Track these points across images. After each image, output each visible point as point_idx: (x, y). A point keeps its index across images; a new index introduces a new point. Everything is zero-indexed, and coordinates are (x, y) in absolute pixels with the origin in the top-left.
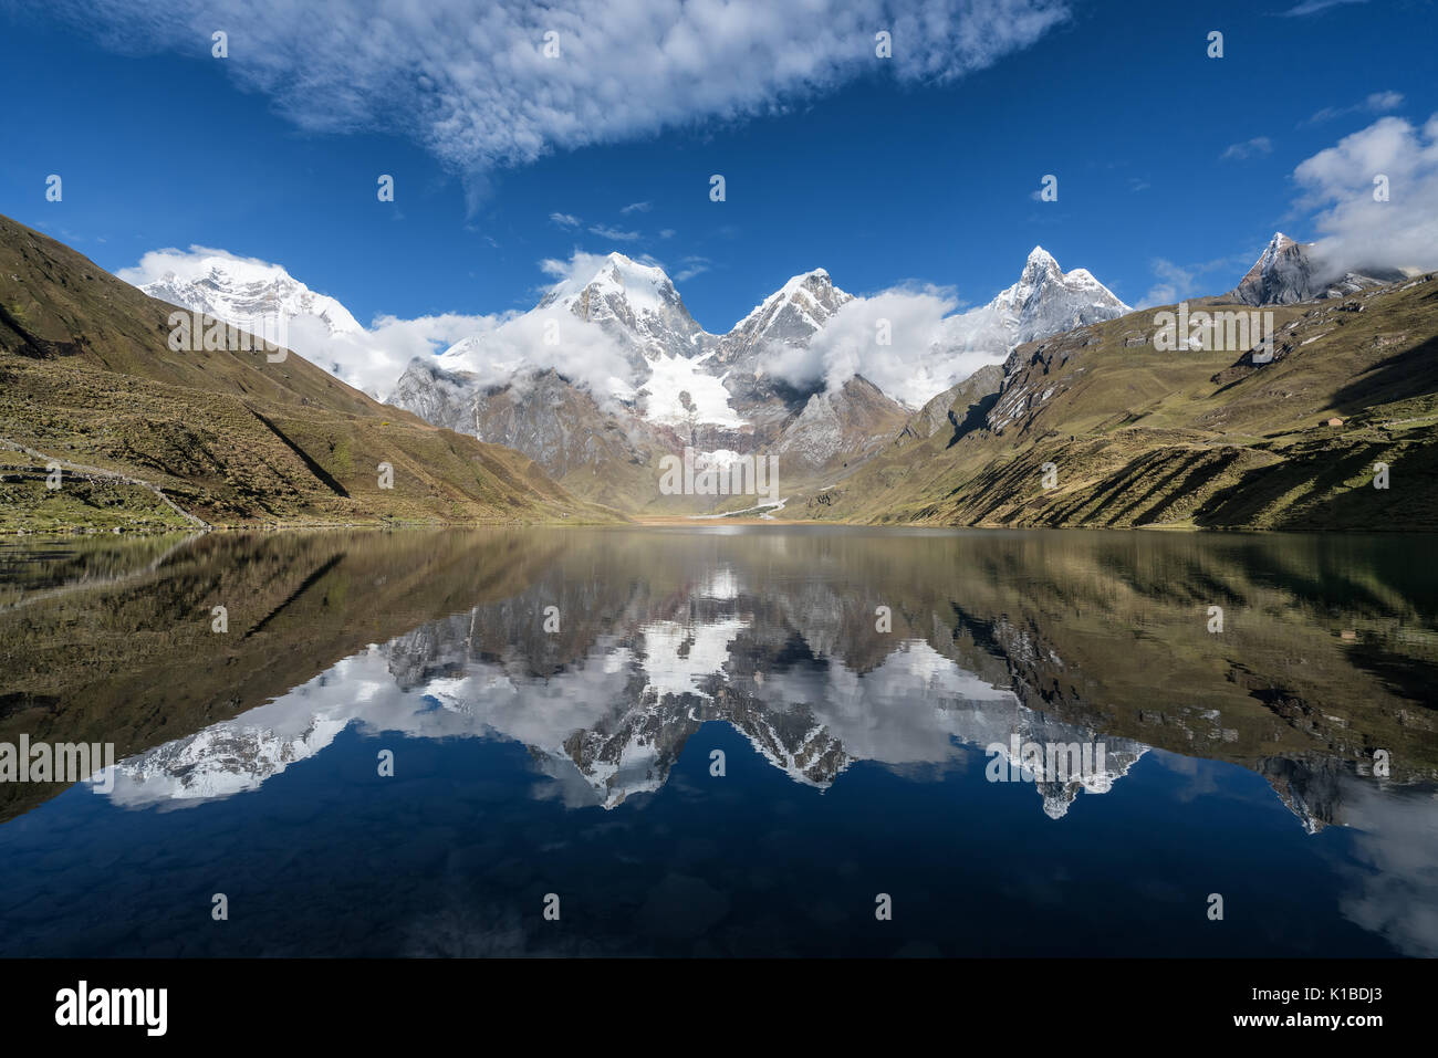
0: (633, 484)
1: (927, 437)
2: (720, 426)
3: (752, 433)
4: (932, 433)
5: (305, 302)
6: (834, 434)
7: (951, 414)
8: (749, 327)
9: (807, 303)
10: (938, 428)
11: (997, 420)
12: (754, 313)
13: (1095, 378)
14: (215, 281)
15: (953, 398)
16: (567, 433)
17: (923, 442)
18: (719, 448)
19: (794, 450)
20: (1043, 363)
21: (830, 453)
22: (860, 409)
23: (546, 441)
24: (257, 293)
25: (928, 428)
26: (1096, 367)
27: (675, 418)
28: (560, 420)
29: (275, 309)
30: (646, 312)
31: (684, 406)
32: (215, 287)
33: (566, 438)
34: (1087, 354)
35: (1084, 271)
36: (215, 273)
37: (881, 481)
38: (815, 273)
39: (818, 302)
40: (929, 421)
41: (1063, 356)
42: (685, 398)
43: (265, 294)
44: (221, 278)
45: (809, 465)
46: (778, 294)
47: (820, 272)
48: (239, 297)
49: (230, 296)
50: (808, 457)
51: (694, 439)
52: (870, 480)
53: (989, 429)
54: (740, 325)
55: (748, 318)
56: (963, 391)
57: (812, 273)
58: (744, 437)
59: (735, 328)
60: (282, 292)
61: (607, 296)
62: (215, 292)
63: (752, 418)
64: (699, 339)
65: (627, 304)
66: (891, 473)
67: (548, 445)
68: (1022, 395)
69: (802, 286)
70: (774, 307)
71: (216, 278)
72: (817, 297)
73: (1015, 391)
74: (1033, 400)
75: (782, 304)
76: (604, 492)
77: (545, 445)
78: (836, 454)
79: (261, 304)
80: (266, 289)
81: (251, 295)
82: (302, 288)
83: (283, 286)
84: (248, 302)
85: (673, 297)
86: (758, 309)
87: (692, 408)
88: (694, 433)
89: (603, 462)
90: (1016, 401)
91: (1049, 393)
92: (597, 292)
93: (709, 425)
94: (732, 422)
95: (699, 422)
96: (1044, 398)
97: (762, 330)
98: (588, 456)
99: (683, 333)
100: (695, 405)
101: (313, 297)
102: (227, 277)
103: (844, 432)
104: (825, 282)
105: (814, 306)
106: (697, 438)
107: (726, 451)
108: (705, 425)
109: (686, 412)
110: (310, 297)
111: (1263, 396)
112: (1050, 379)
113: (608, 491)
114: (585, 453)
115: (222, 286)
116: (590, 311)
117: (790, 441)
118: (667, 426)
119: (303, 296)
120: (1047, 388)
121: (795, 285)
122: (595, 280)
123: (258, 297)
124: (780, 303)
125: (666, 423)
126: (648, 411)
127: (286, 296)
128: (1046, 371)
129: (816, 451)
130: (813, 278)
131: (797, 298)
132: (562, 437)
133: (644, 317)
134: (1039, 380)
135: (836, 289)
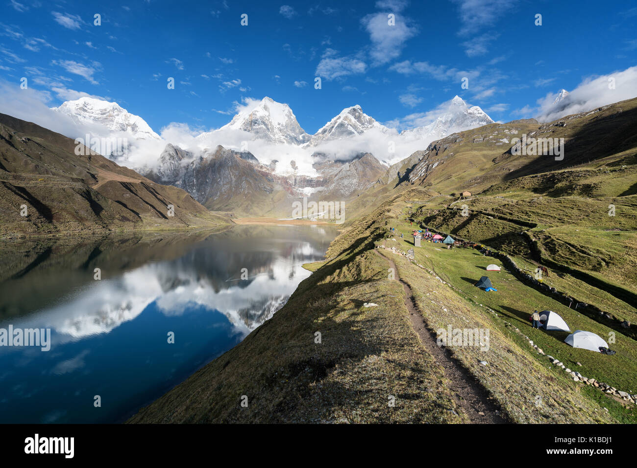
0: (262, 203)
1: (386, 184)
2: (308, 176)
3: (322, 180)
4: (389, 182)
5: (126, 118)
6: (355, 181)
7: (399, 173)
8: (324, 131)
9: (350, 120)
10: (392, 180)
11: (413, 177)
12: (326, 125)
13: (457, 157)
14: (85, 108)
15: (401, 165)
16: (234, 179)
17: (385, 186)
18: (306, 186)
19: (336, 188)
20: (436, 150)
21: (352, 190)
22: (368, 170)
23: (225, 182)
24: (104, 114)
25: (388, 180)
26: (458, 152)
27: (288, 173)
28: (231, 174)
29: (112, 121)
30: (279, 124)
31: (292, 167)
32: (85, 111)
33: (233, 182)
34: (455, 146)
35: (478, 107)
36: (85, 105)
37: (363, 204)
38: (355, 107)
39: (356, 120)
40: (388, 176)
41: (445, 147)
42: (293, 164)
43: (108, 114)
44: (88, 107)
45: (342, 195)
46: (338, 116)
47: (357, 107)
48: (96, 115)
49: (92, 115)
50: (342, 191)
51: (295, 182)
52: (359, 204)
53: (409, 181)
54: (320, 130)
55: (324, 127)
56: (406, 163)
57: (353, 107)
58: (318, 181)
59: (318, 132)
60: (116, 113)
61: (261, 117)
62: (86, 113)
63: (323, 173)
64: (304, 137)
65: (270, 120)
66: (368, 201)
67: (225, 184)
68: (425, 165)
69: (349, 113)
70: (336, 122)
71: (86, 107)
72: (355, 118)
73: (422, 163)
74: (429, 168)
75: (339, 121)
76: (247, 206)
77: (224, 184)
78: (355, 191)
79: (106, 119)
80: (108, 112)
81: (102, 114)
82: (125, 111)
83: (116, 110)
84: (100, 118)
85: (292, 117)
86: (329, 123)
87: (296, 168)
88: (295, 180)
89: (248, 193)
90: (422, 168)
91: (436, 164)
92: (256, 115)
93: (302, 176)
94: (314, 174)
95: (298, 174)
96: (434, 167)
97: (329, 133)
98: (242, 190)
99: (296, 134)
100: (297, 167)
101: (130, 116)
102: (91, 106)
103: (359, 180)
104: (359, 111)
105: (354, 122)
106: (297, 182)
107: (310, 188)
108: (301, 176)
109: (293, 170)
110: (129, 116)
111: (499, 171)
112: (438, 157)
113: (249, 206)
114: (241, 189)
115: (88, 110)
116: (253, 124)
117: (334, 184)
118: (283, 177)
119: (125, 116)
120: (435, 162)
121: (345, 112)
122: (255, 109)
123: (105, 115)
124: (338, 120)
125: (283, 175)
126: (276, 169)
127: (118, 115)
128: (437, 154)
129: (346, 189)
130: (354, 109)
131: (346, 118)
132: (232, 181)
133: (278, 126)
134: (433, 158)
135: (365, 115)
